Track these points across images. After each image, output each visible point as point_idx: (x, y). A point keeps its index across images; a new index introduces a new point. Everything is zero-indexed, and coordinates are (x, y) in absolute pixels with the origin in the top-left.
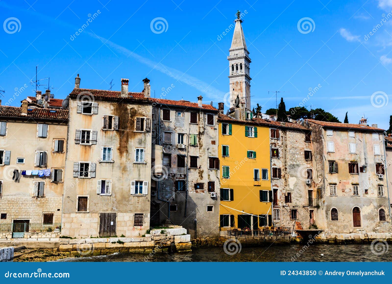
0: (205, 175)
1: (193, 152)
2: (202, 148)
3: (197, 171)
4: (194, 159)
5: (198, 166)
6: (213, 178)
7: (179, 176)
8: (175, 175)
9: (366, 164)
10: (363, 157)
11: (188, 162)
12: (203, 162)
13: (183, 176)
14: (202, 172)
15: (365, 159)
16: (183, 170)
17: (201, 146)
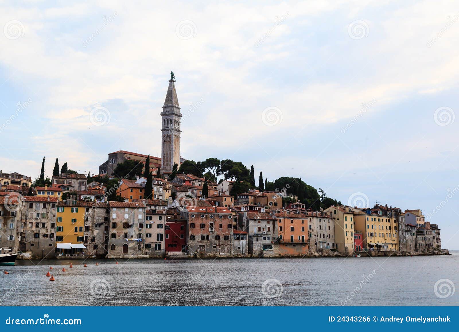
0: (49, 231)
1: (43, 221)
2: (48, 219)
3: (45, 229)
4: (44, 224)
5: (46, 226)
6: (53, 232)
7: (36, 231)
8: (34, 231)
9: (133, 223)
10: (132, 220)
11: (41, 226)
12: (48, 225)
13: (38, 231)
14: (48, 229)
15: (133, 221)
16: (38, 229)
17: (48, 218)
